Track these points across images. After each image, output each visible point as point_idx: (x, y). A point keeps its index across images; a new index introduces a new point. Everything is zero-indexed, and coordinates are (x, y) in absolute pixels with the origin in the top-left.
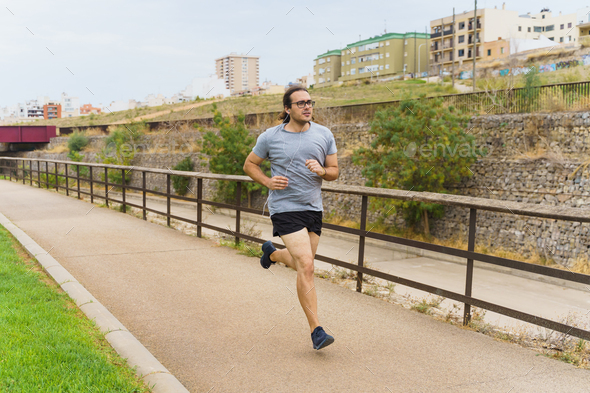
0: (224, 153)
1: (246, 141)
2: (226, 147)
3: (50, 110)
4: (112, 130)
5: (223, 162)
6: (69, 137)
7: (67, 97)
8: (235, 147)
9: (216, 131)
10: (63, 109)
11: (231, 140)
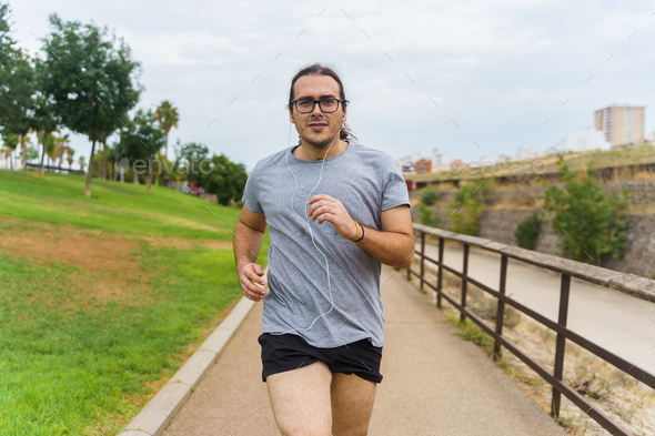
0: (570, 210)
1: (596, 197)
2: (570, 203)
3: (422, 166)
4: (462, 184)
5: (567, 220)
6: (423, 191)
7: (438, 153)
8: (581, 204)
9: (560, 186)
10: (434, 164)
11: (578, 196)
